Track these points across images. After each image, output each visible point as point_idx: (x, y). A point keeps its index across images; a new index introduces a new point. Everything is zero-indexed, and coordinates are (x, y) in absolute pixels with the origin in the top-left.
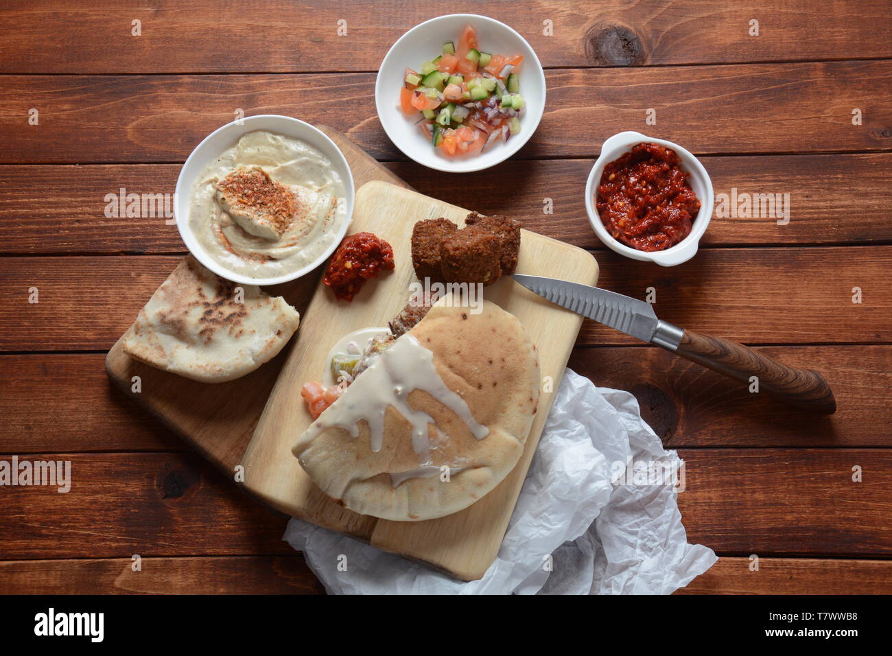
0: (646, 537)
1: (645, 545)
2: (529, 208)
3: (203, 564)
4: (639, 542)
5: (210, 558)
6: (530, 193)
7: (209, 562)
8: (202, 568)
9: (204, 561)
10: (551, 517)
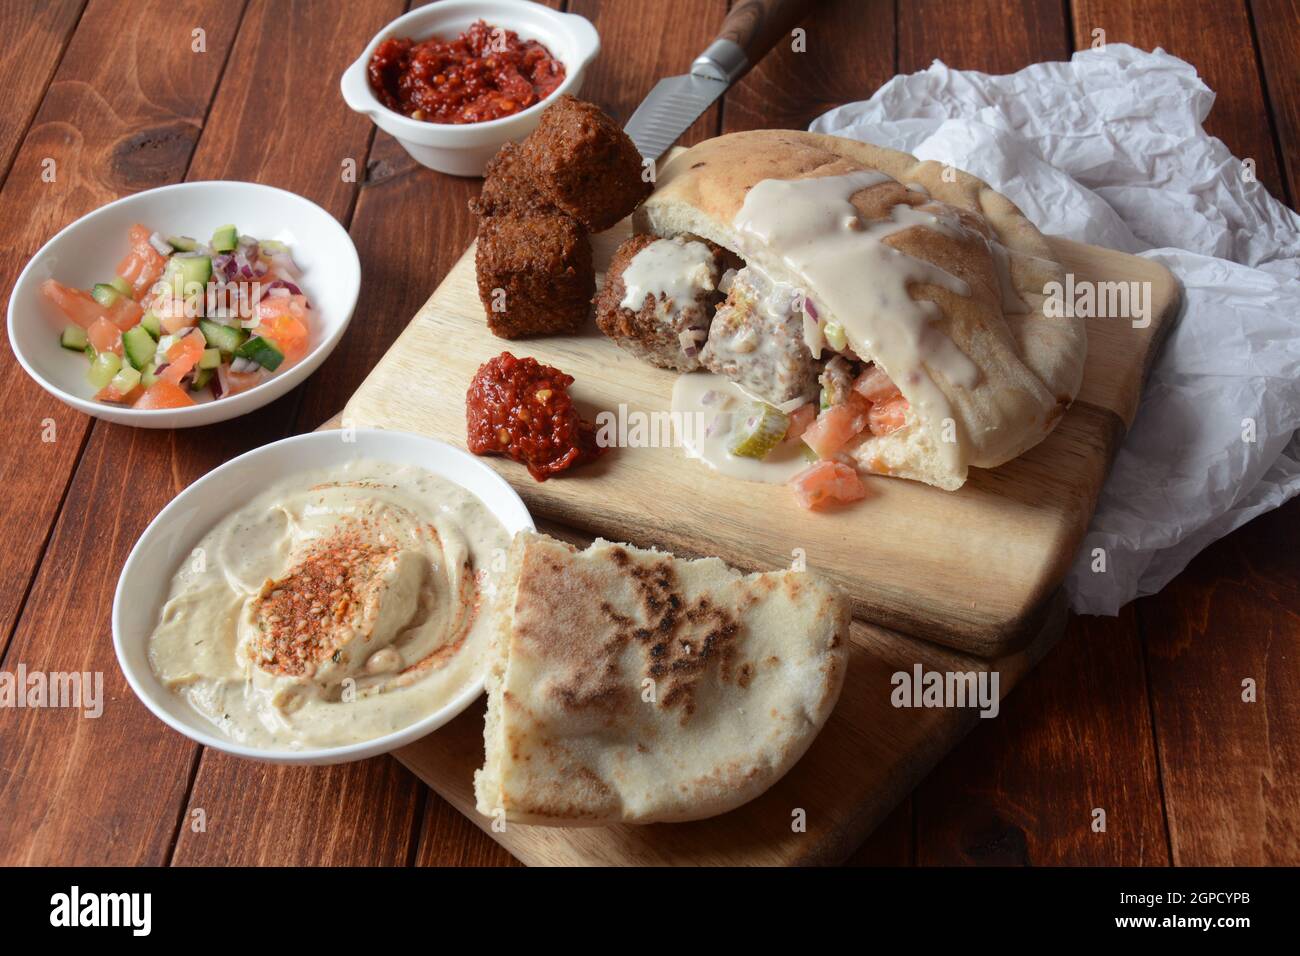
0: (1063, 123)
1: (1076, 124)
2: (436, 268)
3: (1181, 786)
4: (1070, 133)
5: (1164, 776)
6: (407, 266)
7: (1174, 774)
8: (1190, 788)
9: (1174, 786)
10: (1047, 190)
